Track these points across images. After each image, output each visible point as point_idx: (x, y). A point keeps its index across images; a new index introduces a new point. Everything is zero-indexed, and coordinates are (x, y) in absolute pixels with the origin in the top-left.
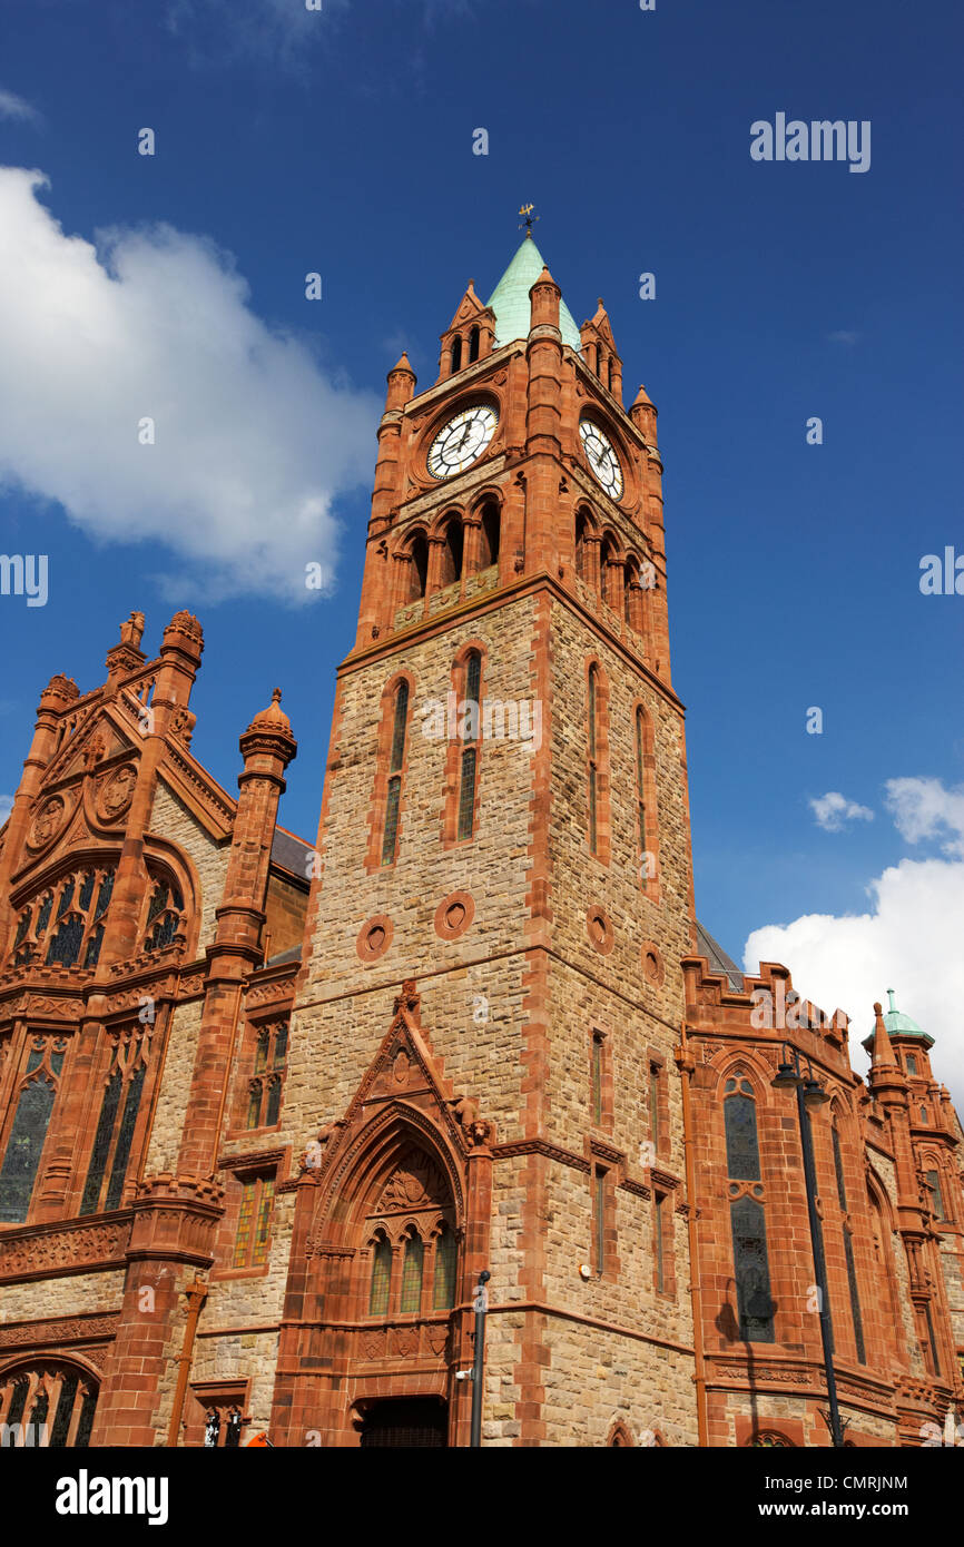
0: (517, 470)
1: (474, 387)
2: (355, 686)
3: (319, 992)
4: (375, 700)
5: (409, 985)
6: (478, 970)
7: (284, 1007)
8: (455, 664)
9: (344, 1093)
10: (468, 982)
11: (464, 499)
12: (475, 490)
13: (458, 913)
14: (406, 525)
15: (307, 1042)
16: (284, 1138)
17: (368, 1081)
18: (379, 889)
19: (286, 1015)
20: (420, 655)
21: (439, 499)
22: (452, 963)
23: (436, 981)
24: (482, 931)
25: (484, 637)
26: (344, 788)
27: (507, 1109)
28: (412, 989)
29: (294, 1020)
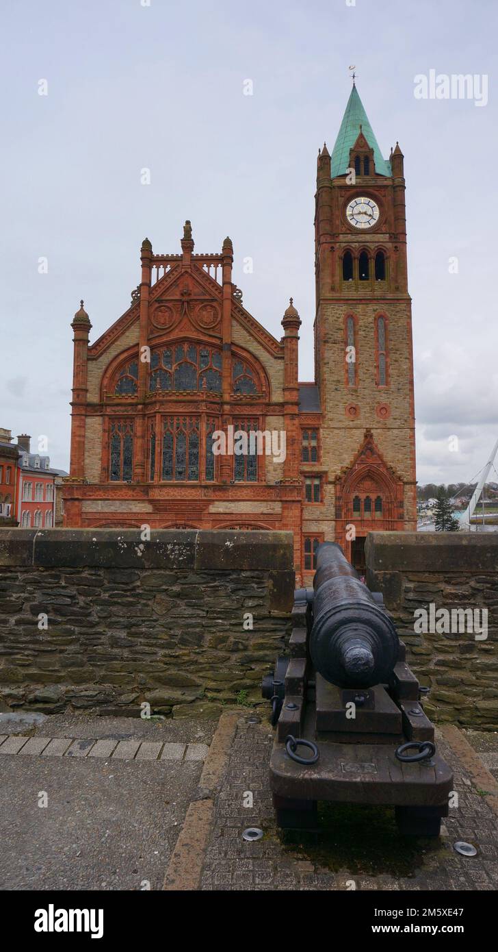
0: (396, 245)
1: (369, 190)
2: (329, 310)
3: (332, 424)
4: (341, 320)
5: (368, 430)
6: (394, 431)
7: (317, 426)
8: (375, 319)
9: (348, 459)
10: (390, 433)
11: (372, 246)
12: (377, 244)
13: (383, 412)
14: (346, 244)
15: (327, 439)
16: (324, 468)
17: (357, 457)
18: (352, 395)
19: (318, 429)
20: (360, 309)
21: (360, 240)
22: (384, 426)
23: (379, 431)
24: (395, 419)
25: (387, 313)
26: (332, 351)
27: (407, 472)
28: (370, 431)
29: (321, 430)
